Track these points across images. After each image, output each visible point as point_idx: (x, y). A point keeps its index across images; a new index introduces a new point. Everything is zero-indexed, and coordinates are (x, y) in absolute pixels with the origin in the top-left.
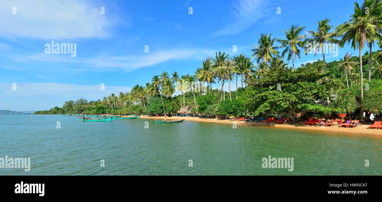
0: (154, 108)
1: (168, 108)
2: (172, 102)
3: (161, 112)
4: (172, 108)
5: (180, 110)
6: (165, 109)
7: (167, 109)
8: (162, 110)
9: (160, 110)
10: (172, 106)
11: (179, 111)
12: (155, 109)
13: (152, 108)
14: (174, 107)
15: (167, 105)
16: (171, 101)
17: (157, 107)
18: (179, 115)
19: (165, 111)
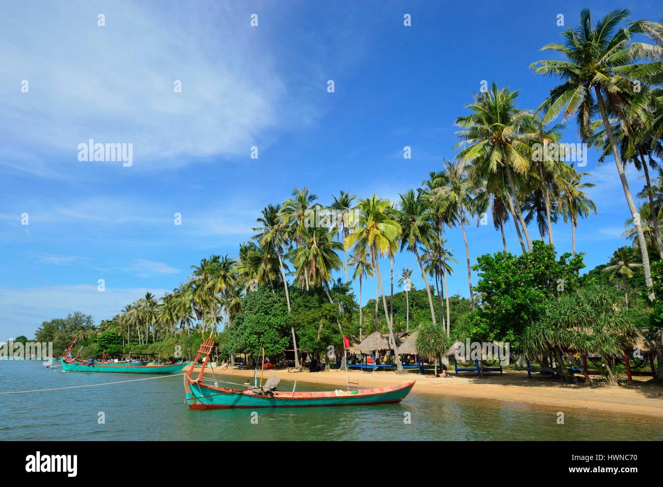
0: (256, 333)
1: (310, 331)
2: (326, 306)
3: (280, 349)
4: (327, 332)
5: (359, 343)
6: (298, 339)
7: (304, 335)
8: (285, 340)
9: (276, 342)
10: (327, 323)
11: (355, 345)
12: (259, 334)
13: (248, 330)
14: (334, 325)
15: (305, 316)
16: (321, 302)
17: (267, 327)
18: (355, 363)
19: (298, 346)
